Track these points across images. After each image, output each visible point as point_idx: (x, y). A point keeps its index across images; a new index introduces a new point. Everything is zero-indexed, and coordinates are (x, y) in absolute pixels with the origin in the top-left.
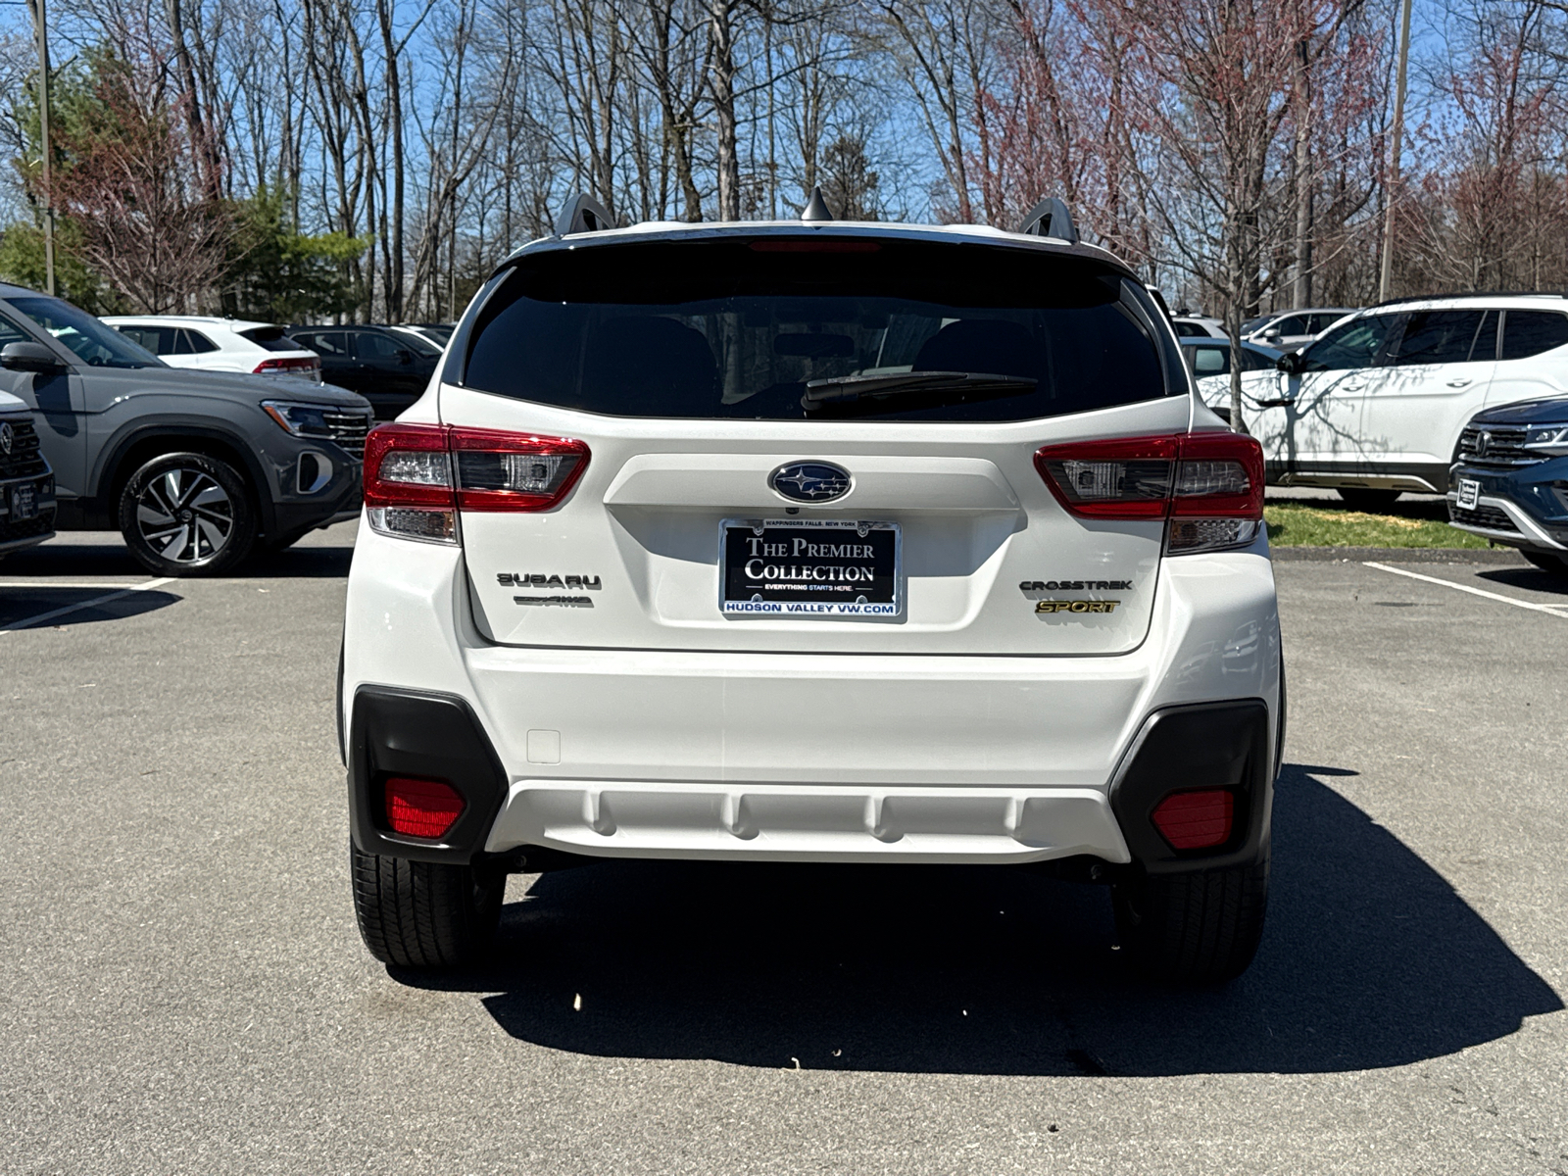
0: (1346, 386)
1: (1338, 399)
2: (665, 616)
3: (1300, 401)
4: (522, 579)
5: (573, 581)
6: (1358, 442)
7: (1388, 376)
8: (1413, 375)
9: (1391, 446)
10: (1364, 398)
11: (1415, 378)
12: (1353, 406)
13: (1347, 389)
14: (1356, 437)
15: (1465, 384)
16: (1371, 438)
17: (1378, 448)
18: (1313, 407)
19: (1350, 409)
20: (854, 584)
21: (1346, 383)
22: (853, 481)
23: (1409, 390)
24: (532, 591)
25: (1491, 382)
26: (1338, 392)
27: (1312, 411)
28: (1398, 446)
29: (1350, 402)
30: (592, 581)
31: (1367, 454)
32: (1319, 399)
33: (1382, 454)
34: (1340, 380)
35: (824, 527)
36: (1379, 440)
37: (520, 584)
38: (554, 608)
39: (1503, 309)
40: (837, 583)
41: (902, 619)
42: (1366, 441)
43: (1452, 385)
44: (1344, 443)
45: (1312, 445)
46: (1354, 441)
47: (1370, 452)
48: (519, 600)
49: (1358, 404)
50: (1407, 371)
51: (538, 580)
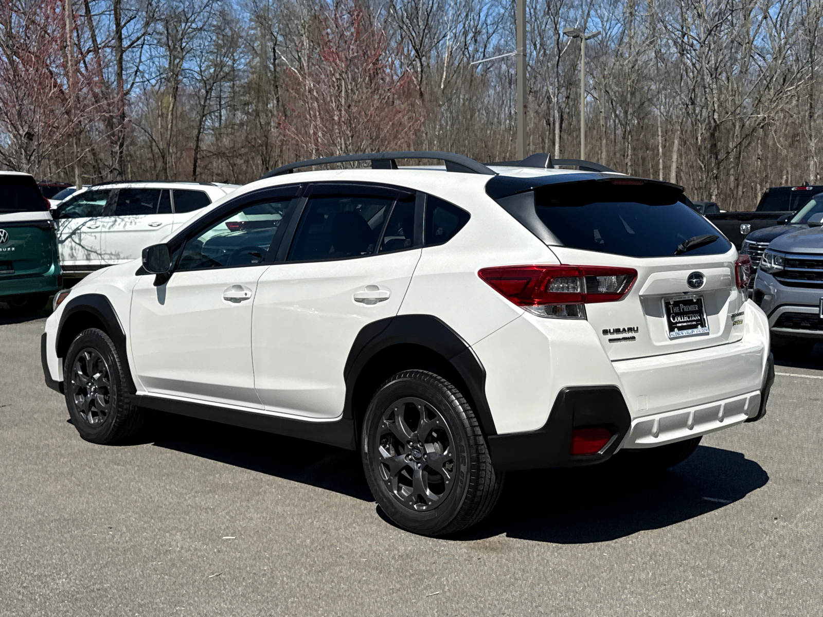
0: (89, 226)
1: (85, 233)
2: (656, 342)
3: (61, 234)
4: (612, 331)
5: (630, 330)
6: (101, 255)
7: (116, 221)
8: (130, 221)
9: (122, 256)
10: (101, 232)
11: (131, 222)
12: (95, 236)
13: (90, 228)
14: (99, 252)
15: (158, 225)
16: (109, 252)
17: (113, 257)
18: (70, 237)
19: (94, 238)
20: (696, 321)
21: (88, 224)
22: (705, 280)
23: (128, 227)
24: (615, 336)
25: (173, 224)
26: (84, 229)
27: (69, 239)
28: (126, 256)
29: (93, 234)
30: (636, 329)
31: (107, 261)
32: (74, 233)
33: (117, 260)
34: (86, 223)
35: (687, 299)
36: (114, 253)
37: (611, 333)
38: (623, 342)
39: (171, 189)
40: (692, 321)
41: (708, 334)
42: (105, 254)
43: (151, 226)
44: (93, 255)
45: (72, 257)
46: (97, 254)
47: (109, 259)
48: (610, 340)
49: (98, 235)
50: (127, 218)
51: (617, 331)
